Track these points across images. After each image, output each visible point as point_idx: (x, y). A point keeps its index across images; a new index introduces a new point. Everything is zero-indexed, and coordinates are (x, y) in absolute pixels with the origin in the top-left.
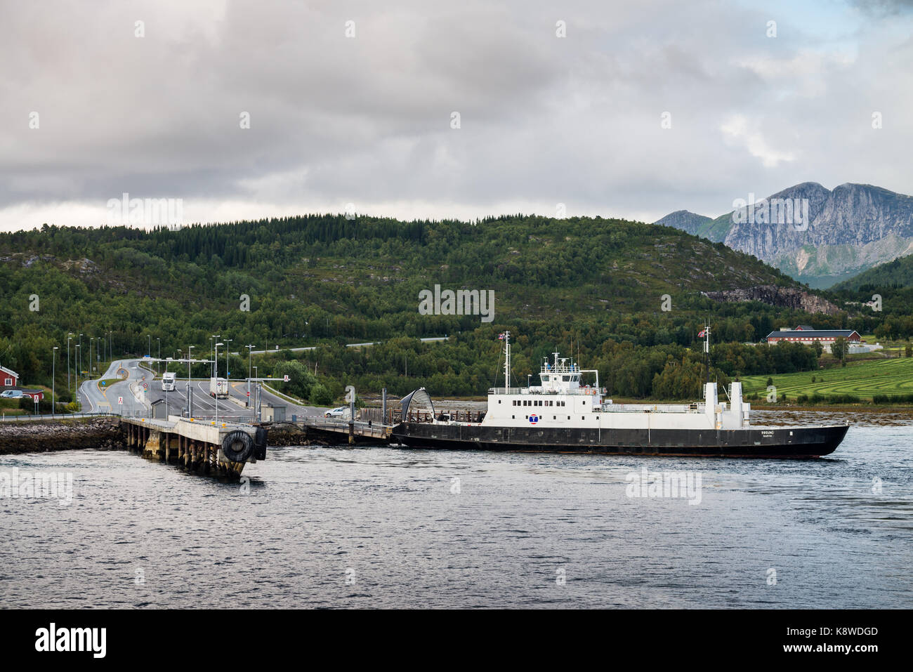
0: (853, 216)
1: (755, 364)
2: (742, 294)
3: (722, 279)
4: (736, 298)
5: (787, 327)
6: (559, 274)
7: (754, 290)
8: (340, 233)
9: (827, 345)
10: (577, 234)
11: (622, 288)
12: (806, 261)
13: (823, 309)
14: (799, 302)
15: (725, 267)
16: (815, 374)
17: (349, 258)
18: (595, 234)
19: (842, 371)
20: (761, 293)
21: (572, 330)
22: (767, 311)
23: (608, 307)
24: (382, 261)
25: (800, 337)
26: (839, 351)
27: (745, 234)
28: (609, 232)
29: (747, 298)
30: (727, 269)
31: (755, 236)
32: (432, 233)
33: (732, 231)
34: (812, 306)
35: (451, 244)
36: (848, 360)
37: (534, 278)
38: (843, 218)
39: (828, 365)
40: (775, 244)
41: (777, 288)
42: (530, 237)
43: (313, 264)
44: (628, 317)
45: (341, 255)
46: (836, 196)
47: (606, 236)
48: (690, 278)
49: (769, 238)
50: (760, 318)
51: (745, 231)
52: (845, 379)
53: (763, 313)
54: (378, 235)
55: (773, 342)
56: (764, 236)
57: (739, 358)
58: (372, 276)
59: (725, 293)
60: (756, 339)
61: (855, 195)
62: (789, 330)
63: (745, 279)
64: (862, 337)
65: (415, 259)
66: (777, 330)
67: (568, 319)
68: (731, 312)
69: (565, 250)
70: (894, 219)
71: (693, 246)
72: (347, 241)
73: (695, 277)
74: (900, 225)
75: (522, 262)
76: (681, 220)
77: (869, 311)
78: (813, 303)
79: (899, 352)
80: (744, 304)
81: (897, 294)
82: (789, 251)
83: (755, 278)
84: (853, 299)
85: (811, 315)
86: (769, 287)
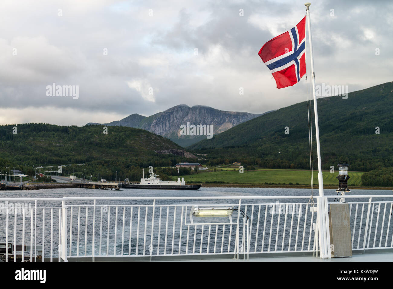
0: (198, 117)
1: (174, 173)
2: (166, 151)
3: (161, 147)
4: (165, 153)
5: (181, 162)
6: (112, 144)
7: (170, 150)
8: (41, 130)
9: (193, 168)
10: (115, 132)
11: (131, 149)
13: (191, 156)
14: (183, 154)
15: (161, 143)
16: (190, 176)
17: (45, 138)
18: (121, 132)
19: (197, 175)
20: (172, 151)
21: (120, 162)
22: (174, 157)
23: (127, 155)
24: (56, 139)
25: (185, 165)
26: (196, 169)
27: (159, 123)
28: (125, 131)
31: (162, 124)
32: (71, 130)
33: (154, 121)
34: (188, 155)
35: (77, 134)
36: (199, 172)
37: (105, 146)
38: (195, 118)
39: (193, 173)
40: (170, 127)
41: (177, 150)
43: (34, 140)
44: (135, 158)
45: (42, 136)
46: (193, 110)
47: (125, 132)
48: (151, 146)
49: (168, 124)
50: (173, 159)
51: (159, 122)
52: (198, 177)
53: (173, 157)
54: (53, 131)
55: (178, 167)
56: (166, 124)
57: (170, 171)
58: (53, 144)
59: (161, 151)
60: (173, 166)
61: (200, 109)
62: (182, 163)
63: (167, 147)
64: (202, 165)
65: (66, 139)
66: (179, 163)
67: (117, 159)
68: (164, 157)
69: (113, 137)
70: (214, 119)
71: (151, 136)
72: (44, 132)
73: (152, 146)
74: (216, 121)
75: (100, 140)
76: (135, 117)
77: (204, 157)
78: (188, 154)
79: (213, 170)
80: (168, 155)
81: (213, 152)
82: (175, 129)
83: (171, 146)
84: (199, 153)
85: (187, 158)
86: (174, 149)
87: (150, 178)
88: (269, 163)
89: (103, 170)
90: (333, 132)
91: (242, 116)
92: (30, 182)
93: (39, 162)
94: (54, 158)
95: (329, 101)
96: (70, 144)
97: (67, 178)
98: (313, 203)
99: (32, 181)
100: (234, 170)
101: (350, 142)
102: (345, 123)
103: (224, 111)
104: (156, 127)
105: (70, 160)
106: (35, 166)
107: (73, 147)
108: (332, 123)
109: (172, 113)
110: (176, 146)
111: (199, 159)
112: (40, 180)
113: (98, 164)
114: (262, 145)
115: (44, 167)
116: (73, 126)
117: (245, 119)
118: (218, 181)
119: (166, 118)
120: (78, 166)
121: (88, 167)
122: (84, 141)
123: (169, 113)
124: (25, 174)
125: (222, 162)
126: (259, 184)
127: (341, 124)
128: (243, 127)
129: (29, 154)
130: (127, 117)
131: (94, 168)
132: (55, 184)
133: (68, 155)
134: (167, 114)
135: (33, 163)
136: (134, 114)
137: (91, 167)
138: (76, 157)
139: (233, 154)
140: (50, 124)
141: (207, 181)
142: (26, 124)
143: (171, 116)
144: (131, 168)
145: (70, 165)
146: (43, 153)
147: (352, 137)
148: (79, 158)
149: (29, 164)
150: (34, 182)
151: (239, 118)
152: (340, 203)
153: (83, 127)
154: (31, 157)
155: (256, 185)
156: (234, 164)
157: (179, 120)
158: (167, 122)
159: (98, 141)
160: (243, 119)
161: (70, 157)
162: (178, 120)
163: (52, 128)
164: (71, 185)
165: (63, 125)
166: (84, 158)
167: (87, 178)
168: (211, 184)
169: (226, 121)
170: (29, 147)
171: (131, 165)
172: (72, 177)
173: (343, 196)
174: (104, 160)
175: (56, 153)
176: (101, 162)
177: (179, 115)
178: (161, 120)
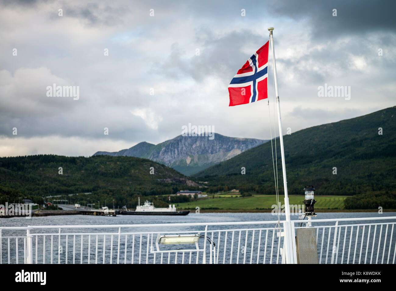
0: (207, 144)
3: (164, 175)
4: (168, 181)
6: (117, 174)
7: (173, 179)
8: (50, 161)
9: (193, 195)
10: (121, 162)
11: (135, 178)
12: (190, 161)
13: (192, 184)
14: (186, 182)
16: (189, 203)
17: (54, 168)
18: (126, 162)
19: (196, 202)
21: (124, 191)
22: (176, 185)
23: (132, 184)
25: (185, 193)
26: (196, 197)
27: (167, 151)
28: (130, 161)
30: (165, 172)
31: (171, 151)
32: (78, 161)
33: (163, 149)
34: (190, 183)
35: (84, 164)
36: (198, 199)
37: (110, 175)
38: (204, 145)
39: (193, 201)
40: (178, 154)
42: (107, 162)
43: (43, 170)
44: (138, 187)
45: (51, 167)
49: (176, 152)
50: (175, 187)
51: (167, 149)
53: (175, 186)
54: (61, 161)
55: (178, 195)
56: (174, 151)
59: (164, 180)
60: (174, 193)
63: (170, 176)
64: (202, 193)
65: (74, 169)
66: (180, 191)
67: (122, 188)
68: (166, 185)
69: (118, 167)
70: (223, 145)
71: (155, 165)
72: (53, 163)
74: (225, 147)
75: (106, 170)
76: (143, 145)
77: (206, 185)
79: (211, 197)
80: (170, 183)
81: (214, 179)
82: (184, 157)
83: (173, 175)
84: (202, 181)
85: (189, 186)
86: (177, 178)
87: (145, 205)
88: (265, 190)
89: (108, 199)
90: (333, 158)
91: (251, 142)
92: (39, 210)
93: (49, 192)
94: (63, 188)
95: (332, 127)
96: (77, 174)
97: (73, 206)
98: (279, 228)
99: (41, 209)
100: (232, 197)
101: (348, 167)
102: (346, 148)
103: (232, 138)
104: (165, 155)
105: (77, 190)
106: (44, 195)
107: (80, 177)
108: (333, 149)
109: (181, 140)
110: (178, 175)
111: (200, 187)
112: (48, 208)
113: (103, 193)
114: (263, 172)
115: (53, 196)
116: (80, 157)
117: (253, 145)
118: (213, 207)
119: (174, 145)
120: (85, 196)
121: (94, 196)
122: (91, 171)
123: (178, 140)
124: (35, 203)
125: (221, 190)
126: (251, 209)
127: (342, 150)
128: (248, 154)
129: (38, 185)
130: (135, 146)
131: (99, 197)
132: (61, 212)
133: (75, 185)
134: (175, 142)
135: (42, 192)
136: (143, 142)
137: (97, 196)
138: (83, 187)
139: (233, 181)
140: (58, 155)
141: (203, 207)
142: (36, 155)
143: (180, 143)
144: (134, 197)
145: (77, 194)
146: (52, 183)
147: (350, 163)
148: (86, 187)
149: (39, 193)
150: (43, 210)
151: (247, 144)
152: (307, 227)
153: (90, 158)
154: (41, 187)
155: (247, 210)
156: (232, 191)
157: (188, 147)
158: (176, 150)
159: (103, 171)
160: (251, 145)
161: (77, 187)
162: (186, 147)
163: (61, 159)
164: (75, 212)
165: (71, 156)
166: (91, 187)
167: (90, 206)
168: (206, 210)
169: (235, 147)
170: (39, 178)
171: (135, 194)
172: (77, 205)
173: (310, 220)
174: (109, 189)
175: (65, 182)
176: (106, 191)
177: (188, 142)
178: (170, 147)
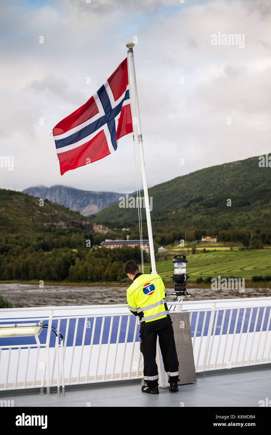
2: (63, 224)
7: (69, 222)
14: (92, 228)
15: (53, 211)
20: (73, 223)
29: (66, 226)
41: (81, 221)
46: (51, 190)
48: (36, 216)
59: (55, 224)
61: (59, 189)
62: (111, 241)
63: (64, 217)
66: (104, 241)
68: (61, 233)
70: (76, 200)
73: (38, 215)
74: (79, 202)
78: (100, 229)
80: (66, 229)
83: (69, 216)
86: (77, 220)
91: (109, 196)
117: (112, 199)
151: (105, 199)
156: (203, 240)
160: (110, 199)
169: (91, 202)
